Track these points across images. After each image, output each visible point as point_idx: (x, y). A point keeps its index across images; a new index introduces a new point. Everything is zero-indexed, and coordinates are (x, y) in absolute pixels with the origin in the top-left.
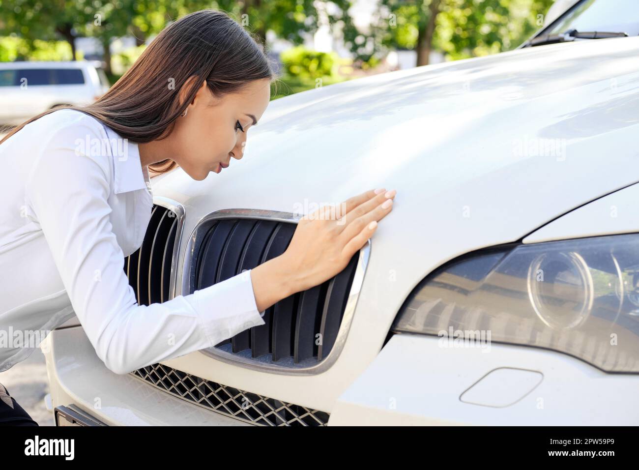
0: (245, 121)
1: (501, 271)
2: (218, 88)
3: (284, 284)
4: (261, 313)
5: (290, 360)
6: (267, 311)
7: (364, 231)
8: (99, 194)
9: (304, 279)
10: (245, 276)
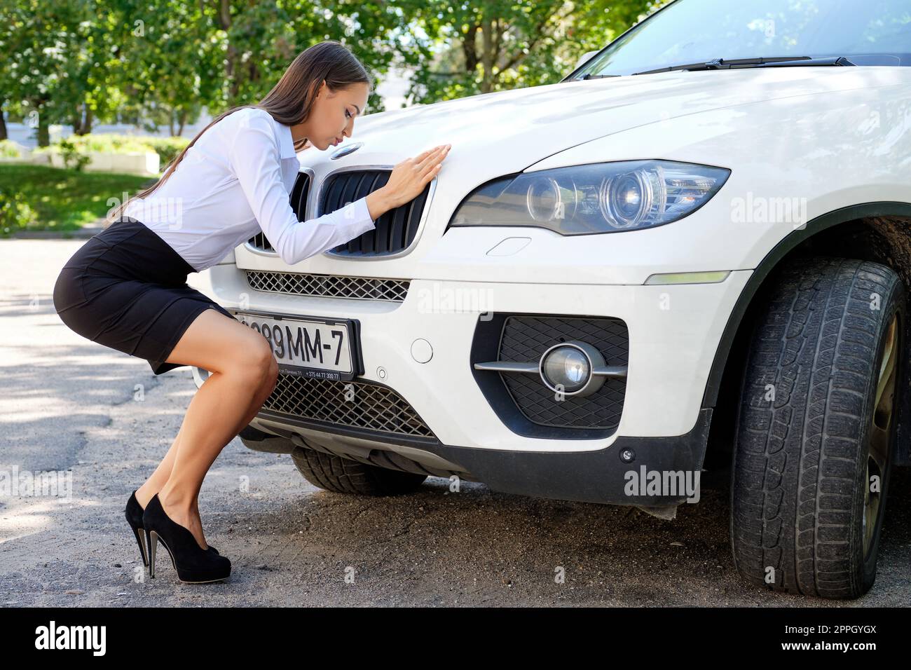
0: (352, 109)
1: (507, 192)
2: (334, 87)
3: (386, 203)
4: (373, 221)
5: (387, 252)
6: (377, 220)
7: (434, 169)
8: (272, 157)
9: (398, 199)
10: (363, 200)
